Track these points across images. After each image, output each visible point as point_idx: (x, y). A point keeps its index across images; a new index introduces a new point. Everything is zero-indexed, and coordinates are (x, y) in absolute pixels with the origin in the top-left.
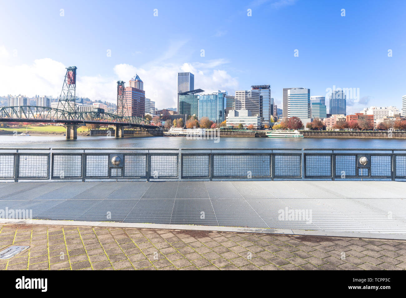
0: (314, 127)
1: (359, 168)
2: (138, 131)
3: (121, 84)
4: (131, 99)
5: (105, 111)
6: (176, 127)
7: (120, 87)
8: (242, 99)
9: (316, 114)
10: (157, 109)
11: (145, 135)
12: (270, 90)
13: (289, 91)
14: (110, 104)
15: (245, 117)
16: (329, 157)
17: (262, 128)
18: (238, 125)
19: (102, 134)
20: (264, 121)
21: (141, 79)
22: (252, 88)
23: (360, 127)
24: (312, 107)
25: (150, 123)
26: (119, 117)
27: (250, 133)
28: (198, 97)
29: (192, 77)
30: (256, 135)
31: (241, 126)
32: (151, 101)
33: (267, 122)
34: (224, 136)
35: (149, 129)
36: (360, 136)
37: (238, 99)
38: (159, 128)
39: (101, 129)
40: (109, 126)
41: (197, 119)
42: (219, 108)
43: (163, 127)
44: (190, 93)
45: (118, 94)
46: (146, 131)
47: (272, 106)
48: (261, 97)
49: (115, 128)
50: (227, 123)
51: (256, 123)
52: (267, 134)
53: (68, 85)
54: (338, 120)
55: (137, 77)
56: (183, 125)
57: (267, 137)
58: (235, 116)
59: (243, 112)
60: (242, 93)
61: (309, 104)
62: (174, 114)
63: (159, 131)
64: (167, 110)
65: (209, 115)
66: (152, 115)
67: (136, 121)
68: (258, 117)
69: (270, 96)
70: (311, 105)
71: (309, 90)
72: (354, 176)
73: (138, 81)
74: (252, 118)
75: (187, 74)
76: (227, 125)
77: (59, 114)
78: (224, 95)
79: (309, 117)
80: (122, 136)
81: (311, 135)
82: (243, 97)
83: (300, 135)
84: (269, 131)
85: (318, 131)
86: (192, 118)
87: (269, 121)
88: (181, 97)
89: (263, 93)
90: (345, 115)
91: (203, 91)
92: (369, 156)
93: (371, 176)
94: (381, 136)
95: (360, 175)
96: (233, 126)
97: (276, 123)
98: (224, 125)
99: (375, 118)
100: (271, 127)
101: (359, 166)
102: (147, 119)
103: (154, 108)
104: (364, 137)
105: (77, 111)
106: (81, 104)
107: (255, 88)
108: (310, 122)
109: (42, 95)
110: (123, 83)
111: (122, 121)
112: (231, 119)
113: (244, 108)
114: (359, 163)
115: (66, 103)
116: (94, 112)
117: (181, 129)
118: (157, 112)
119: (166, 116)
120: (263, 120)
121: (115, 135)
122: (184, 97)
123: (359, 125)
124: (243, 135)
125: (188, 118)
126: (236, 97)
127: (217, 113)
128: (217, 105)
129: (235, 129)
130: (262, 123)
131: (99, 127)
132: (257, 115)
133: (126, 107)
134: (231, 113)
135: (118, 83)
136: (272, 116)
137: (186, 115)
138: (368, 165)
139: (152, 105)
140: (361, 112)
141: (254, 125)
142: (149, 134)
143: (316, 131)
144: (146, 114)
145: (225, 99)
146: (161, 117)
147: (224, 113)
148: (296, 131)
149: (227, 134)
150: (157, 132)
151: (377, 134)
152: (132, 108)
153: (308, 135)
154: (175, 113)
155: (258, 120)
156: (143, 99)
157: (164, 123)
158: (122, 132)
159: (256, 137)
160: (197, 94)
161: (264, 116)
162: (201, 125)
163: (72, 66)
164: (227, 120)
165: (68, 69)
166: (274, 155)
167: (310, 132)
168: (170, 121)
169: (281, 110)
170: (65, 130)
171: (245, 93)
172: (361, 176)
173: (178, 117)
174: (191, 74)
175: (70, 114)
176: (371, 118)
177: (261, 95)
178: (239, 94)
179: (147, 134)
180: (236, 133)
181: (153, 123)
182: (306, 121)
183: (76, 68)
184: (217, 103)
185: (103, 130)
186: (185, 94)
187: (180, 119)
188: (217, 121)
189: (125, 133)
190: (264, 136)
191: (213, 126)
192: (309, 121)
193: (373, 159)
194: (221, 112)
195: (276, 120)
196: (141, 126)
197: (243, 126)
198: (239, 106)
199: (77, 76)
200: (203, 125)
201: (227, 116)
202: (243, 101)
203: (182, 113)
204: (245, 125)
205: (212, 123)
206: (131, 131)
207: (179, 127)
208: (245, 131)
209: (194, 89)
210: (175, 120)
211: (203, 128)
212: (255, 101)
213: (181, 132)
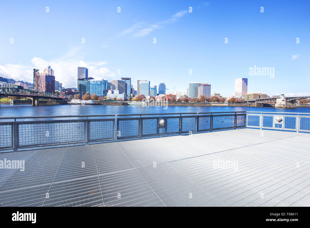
1: (159, 128)
2: (50, 101)
3: (36, 71)
4: (45, 81)
6: (75, 99)
9: (152, 94)
10: (64, 88)
11: (55, 103)
12: (131, 81)
13: (140, 81)
14: (30, 83)
15: (117, 94)
17: (126, 100)
18: (113, 98)
19: (22, 103)
21: (52, 68)
22: (121, 79)
23: (171, 100)
25: (58, 96)
26: (35, 92)
27: (120, 103)
28: (91, 82)
29: (87, 70)
31: (115, 99)
32: (59, 82)
34: (105, 104)
35: (57, 100)
36: (171, 104)
37: (114, 84)
38: (64, 99)
39: (21, 99)
40: (27, 98)
41: (90, 95)
42: (103, 89)
43: (67, 99)
44: (85, 80)
46: (56, 101)
47: (132, 89)
48: (126, 84)
49: (32, 99)
50: (107, 97)
52: (128, 103)
54: (162, 97)
55: (49, 67)
56: (80, 98)
57: (129, 105)
58: (112, 93)
59: (116, 92)
61: (149, 89)
62: (75, 91)
63: (64, 101)
64: (71, 89)
65: (97, 93)
66: (60, 92)
67: (48, 95)
68: (124, 94)
69: (131, 83)
70: (150, 89)
71: (149, 82)
72: (156, 134)
73: (50, 70)
74: (121, 95)
75: (84, 68)
76: (107, 98)
78: (106, 81)
79: (149, 95)
80: (38, 104)
82: (116, 83)
84: (130, 102)
86: (86, 94)
87: (130, 96)
88: (79, 81)
89: (127, 82)
90: (165, 94)
91: (93, 79)
92: (165, 119)
93: (167, 133)
94: (178, 104)
95: (159, 133)
96: (111, 99)
97: (133, 98)
98: (106, 98)
99: (177, 96)
100: (131, 100)
102: (56, 94)
103: (61, 88)
104: (172, 105)
106: (6, 83)
107: (123, 79)
108: (150, 98)
111: (37, 94)
112: (110, 95)
113: (117, 89)
114: (159, 124)
117: (79, 100)
118: (63, 90)
119: (70, 92)
120: (127, 96)
121: (32, 103)
123: (170, 99)
124: (116, 104)
125: (84, 94)
126: (112, 83)
127: (101, 91)
128: (102, 87)
129: (112, 100)
130: (127, 98)
132: (124, 93)
133: (40, 86)
134: (110, 92)
136: (131, 94)
137: (83, 92)
138: (165, 126)
139: (60, 85)
140: (171, 94)
141: (122, 99)
142: (58, 103)
144: (56, 91)
145: (106, 84)
146: (66, 93)
147: (105, 92)
149: (107, 103)
151: (177, 104)
152: (46, 87)
154: (76, 90)
155: (124, 96)
157: (69, 97)
158: (37, 102)
159: (123, 105)
160: (90, 80)
162: (91, 98)
164: (107, 95)
168: (72, 95)
169: (136, 91)
171: (117, 81)
172: (160, 134)
173: (78, 93)
174: (86, 68)
176: (175, 96)
177: (126, 83)
178: (114, 81)
179: (56, 103)
180: (112, 103)
181: (61, 96)
182: (147, 97)
184: (102, 86)
185: (23, 101)
186: (83, 80)
187: (79, 94)
188: (101, 96)
189: (39, 102)
191: (99, 99)
193: (169, 120)
194: (104, 91)
195: (134, 96)
196: (51, 98)
197: (116, 99)
198: (114, 88)
200: (93, 98)
201: (107, 93)
202: (116, 85)
203: (80, 91)
204: (117, 98)
205: (98, 97)
206: (45, 101)
207: (78, 99)
208: (117, 102)
209: (88, 77)
210: (75, 95)
211: (93, 100)
212: (123, 86)
213: (79, 102)
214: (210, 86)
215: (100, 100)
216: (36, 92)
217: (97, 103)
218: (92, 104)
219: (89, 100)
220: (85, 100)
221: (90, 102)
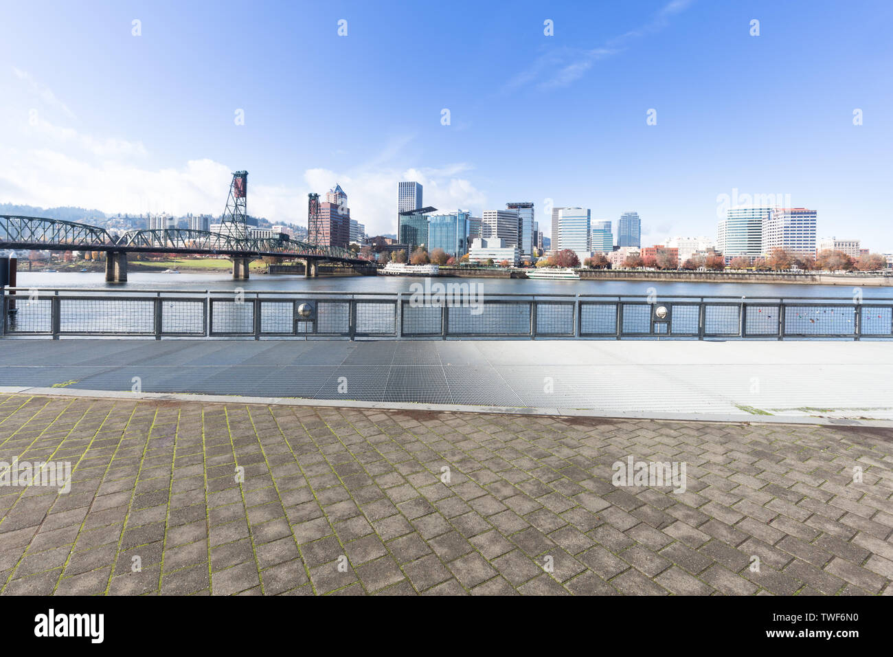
0: (594, 264)
1: (655, 322)
2: (340, 268)
3: (313, 198)
4: (329, 220)
5: (290, 238)
6: (395, 262)
7: (313, 202)
8: (492, 222)
9: (599, 247)
10: (367, 236)
11: (350, 273)
12: (533, 210)
13: (560, 211)
14: (298, 227)
15: (496, 249)
16: (614, 307)
17: (521, 265)
18: (486, 260)
19: (286, 271)
20: (524, 255)
21: (344, 190)
22: (507, 207)
23: (660, 265)
24: (592, 236)
25: (357, 255)
26: (311, 247)
27: (503, 273)
28: (429, 219)
29: (420, 189)
30: (513, 276)
31: (491, 261)
32: (359, 223)
33: (528, 256)
34: (466, 276)
35: (356, 265)
36: (658, 277)
37: (487, 223)
38: (370, 263)
39: (284, 264)
40: (297, 260)
41: (427, 252)
42: (459, 236)
43: (377, 262)
44: (416, 213)
45: (310, 213)
46: (352, 268)
47: (536, 233)
48: (520, 220)
49: (305, 263)
50: (470, 257)
51: (513, 257)
52: (527, 274)
53: (235, 199)
54: (629, 255)
55: (338, 188)
56: (405, 260)
57: (528, 277)
58: (482, 247)
59: (494, 242)
60: (492, 214)
61: (589, 231)
62: (393, 243)
63: (370, 267)
64: (383, 238)
65: (444, 246)
66: (360, 244)
67: (337, 253)
68: (516, 249)
69: (533, 218)
70: (591, 232)
71: (589, 211)
73: (339, 194)
74: (506, 251)
75: (412, 184)
76: (470, 260)
77: (223, 241)
78: (467, 215)
79: (588, 250)
80: (316, 275)
81: (591, 276)
82: (494, 219)
83: (575, 276)
84: (530, 270)
85: (600, 270)
86: (418, 250)
87: (531, 254)
88: (403, 218)
89: (523, 214)
90: (639, 247)
91: (434, 210)
92: (669, 306)
93: (671, 334)
94: (687, 278)
95: (655, 332)
96: (479, 262)
97: (541, 258)
98: (467, 260)
99: (679, 252)
100: (533, 265)
101: (655, 320)
102: (353, 250)
103: (363, 235)
104: (664, 279)
105: (249, 237)
106: (255, 227)
107: (511, 206)
108: (590, 257)
109: (197, 213)
110: (316, 196)
111: (316, 252)
112: (477, 252)
113: (496, 236)
114: (655, 314)
115: (233, 225)
116: (274, 239)
117: (402, 265)
118: (367, 240)
119: (380, 245)
120: (522, 253)
121: (306, 273)
122: (407, 218)
123: (657, 261)
124: (493, 275)
125: (414, 249)
126: (483, 220)
127: (455, 242)
128: (456, 231)
129: (482, 266)
130: (521, 258)
131: (281, 262)
132: (514, 247)
133: (322, 232)
134: (476, 243)
135: (310, 196)
136: (535, 248)
137: (410, 245)
138: (668, 319)
139: (359, 229)
140: (661, 244)
141: (510, 261)
142: (356, 272)
143: (597, 270)
144: (351, 243)
145: (468, 222)
146: (373, 247)
147: (466, 243)
148: (569, 270)
149: (470, 274)
150: (369, 270)
151: (682, 276)
152: (331, 234)
153: (587, 276)
154: (394, 241)
155: (515, 253)
156: (346, 219)
157: (378, 256)
158: (316, 268)
159: (511, 278)
160: (427, 214)
161: (524, 248)
162: (432, 260)
163: (241, 169)
164: (470, 253)
165: (235, 175)
166: (536, 303)
167: (589, 271)
168: (387, 253)
169: (549, 239)
170: (232, 265)
171: (496, 214)
172: (657, 334)
173: (399, 248)
174: (418, 185)
175: (238, 241)
176: (675, 253)
177: (520, 216)
178: (488, 214)
179: (352, 272)
180: (482, 272)
181: (362, 256)
182: (583, 256)
183: (246, 174)
184: (456, 228)
185: (288, 266)
186: (410, 213)
187: (402, 251)
188: (455, 254)
189: (319, 270)
190: (524, 277)
191: (450, 261)
192: (588, 255)
193: (675, 308)
194: (461, 241)
195: (541, 254)
196: (343, 261)
197: (493, 262)
198: (488, 233)
199: (248, 185)
200: (435, 260)
201: (470, 247)
202: (494, 224)
203: (405, 242)
204: (496, 261)
205: (448, 257)
206: (329, 267)
207: (400, 262)
208: (496, 269)
209: (423, 207)
210: (393, 253)
211: (435, 264)
212: (511, 226)
213: (403, 271)
214: (815, 213)
215: (451, 264)
216: (313, 247)
217: (445, 272)
218: (433, 276)
219: (425, 266)
220: (416, 266)
221: (427, 269)
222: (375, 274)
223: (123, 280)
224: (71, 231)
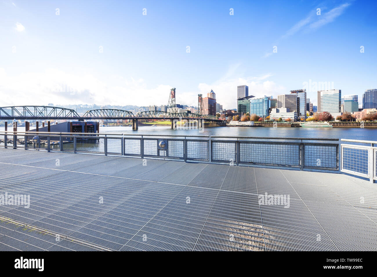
0: (343, 118)
2: (211, 123)
3: (200, 96)
4: (208, 104)
5: (191, 112)
6: (234, 120)
7: (200, 97)
8: (282, 100)
9: (347, 109)
10: (224, 110)
11: (215, 125)
12: (306, 93)
13: (322, 92)
15: (284, 113)
17: (299, 120)
18: (278, 119)
20: (301, 115)
21: (214, 92)
22: (291, 92)
24: (344, 104)
25: (218, 118)
27: (287, 124)
28: (251, 101)
29: (247, 89)
30: (292, 125)
31: (281, 119)
32: (220, 105)
33: (303, 116)
34: (267, 126)
35: (217, 122)
37: (280, 101)
38: (223, 121)
41: (249, 116)
42: (265, 108)
43: (226, 121)
44: (245, 99)
45: (199, 102)
50: (270, 117)
51: (293, 117)
52: (300, 125)
53: (172, 99)
54: (369, 113)
55: (212, 91)
56: (238, 119)
57: (301, 126)
58: (277, 112)
59: (283, 110)
60: (282, 97)
61: (340, 102)
62: (235, 112)
63: (224, 123)
64: (231, 110)
65: (258, 112)
66: (220, 114)
68: (295, 113)
69: (306, 97)
70: (343, 102)
71: (340, 91)
73: (212, 93)
74: (289, 114)
75: (243, 86)
76: (271, 119)
77: (168, 114)
78: (269, 98)
79: (340, 112)
81: (340, 125)
83: (329, 125)
84: (302, 123)
85: (346, 122)
86: (245, 115)
87: (305, 115)
88: (239, 101)
89: (300, 95)
91: (254, 97)
96: (274, 120)
97: (310, 116)
98: (268, 119)
100: (305, 120)
102: (217, 116)
103: (222, 109)
105: (176, 113)
106: (182, 109)
107: (293, 92)
108: (341, 115)
110: (201, 95)
112: (274, 115)
113: (284, 107)
115: (171, 108)
116: (185, 113)
117: (237, 122)
118: (224, 112)
119: (229, 114)
120: (299, 114)
122: (241, 101)
124: (282, 125)
126: (278, 100)
127: (264, 111)
128: (263, 106)
129: (276, 121)
130: (298, 117)
132: (294, 111)
134: (274, 111)
135: (199, 95)
136: (307, 112)
137: (242, 113)
139: (221, 107)
141: (291, 119)
142: (218, 125)
143: (344, 122)
144: (217, 113)
145: (270, 101)
146: (226, 114)
147: (269, 111)
148: (326, 122)
149: (269, 125)
150: (222, 124)
152: (209, 110)
153: (337, 125)
154: (235, 111)
155: (295, 115)
156: (215, 104)
157: (227, 118)
159: (292, 127)
160: (250, 99)
161: (301, 112)
162: (251, 119)
163: (173, 88)
164: (270, 115)
165: (171, 90)
167: (339, 123)
168: (231, 117)
169: (317, 107)
170: (170, 123)
171: (284, 96)
173: (236, 114)
174: (246, 86)
175: (173, 114)
177: (298, 97)
178: (280, 97)
181: (221, 118)
182: (335, 115)
183: (175, 89)
184: (263, 104)
186: (242, 99)
187: (238, 115)
188: (264, 116)
190: (298, 126)
191: (260, 119)
192: (339, 114)
194: (267, 110)
195: (311, 114)
196: (212, 120)
197: (282, 120)
198: (280, 106)
200: (253, 119)
201: (271, 112)
202: (283, 102)
203: (240, 112)
204: (284, 119)
207: (236, 121)
208: (283, 123)
209: (249, 96)
210: (234, 116)
211: (252, 121)
212: (293, 101)
213: (237, 124)
215: (260, 121)
216: (200, 115)
217: (257, 125)
218: (251, 126)
219: (247, 122)
220: (243, 122)
221: (249, 123)
222: (226, 126)
223: (137, 129)
224: (123, 113)
